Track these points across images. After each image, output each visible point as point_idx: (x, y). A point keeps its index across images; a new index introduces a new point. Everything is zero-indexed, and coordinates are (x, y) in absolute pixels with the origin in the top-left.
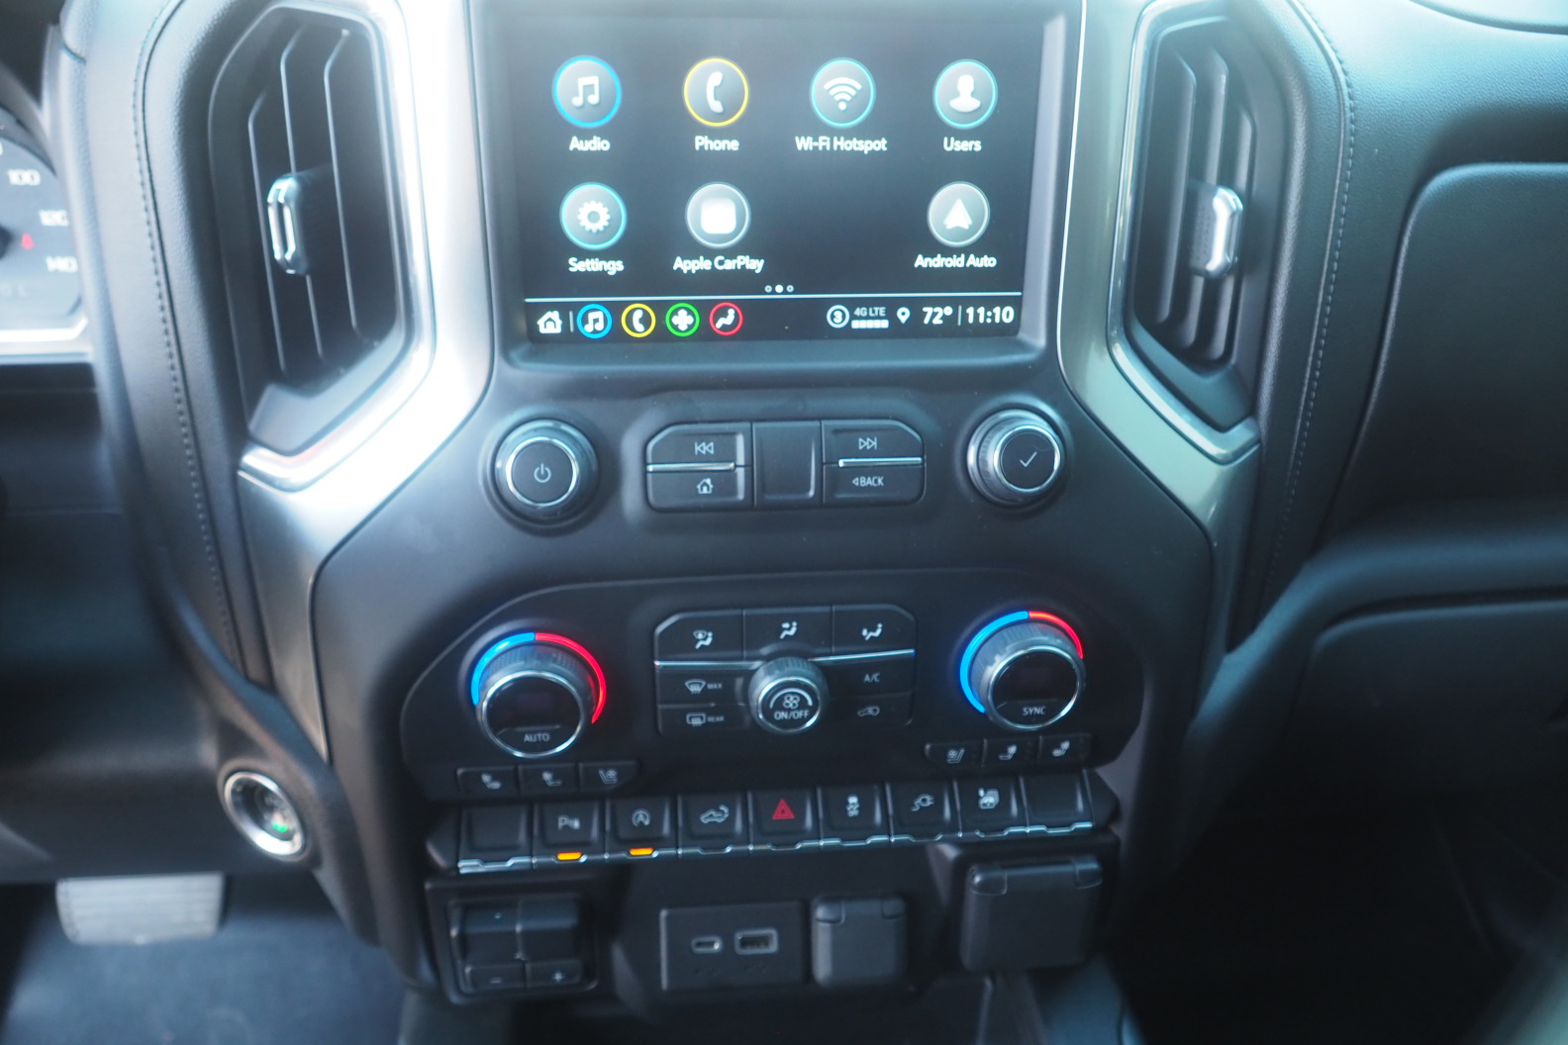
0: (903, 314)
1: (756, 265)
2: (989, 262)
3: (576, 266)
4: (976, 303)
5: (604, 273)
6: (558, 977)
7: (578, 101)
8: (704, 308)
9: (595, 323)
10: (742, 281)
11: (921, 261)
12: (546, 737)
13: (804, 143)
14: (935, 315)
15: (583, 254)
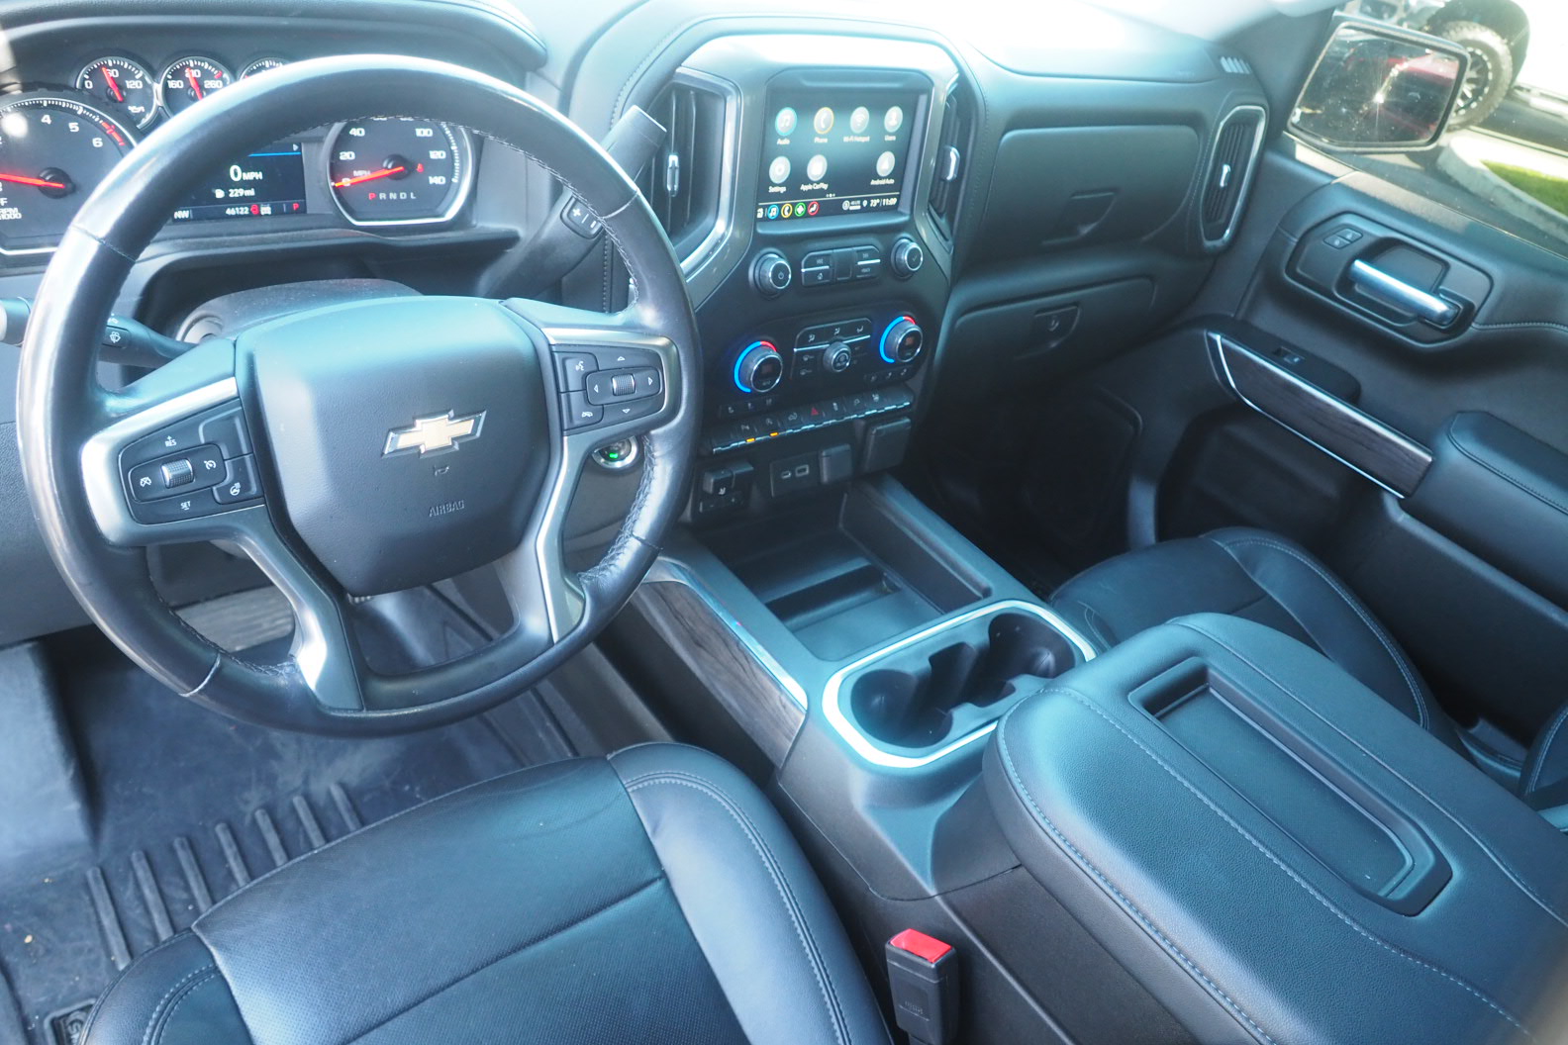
0: (865, 203)
1: (825, 186)
2: (892, 181)
3: (772, 190)
4: (885, 197)
5: (779, 192)
6: (733, 500)
7: (783, 125)
8: (807, 204)
9: (773, 212)
10: (822, 193)
11: (873, 182)
12: (769, 383)
13: (846, 139)
14: (874, 203)
15: (774, 185)
